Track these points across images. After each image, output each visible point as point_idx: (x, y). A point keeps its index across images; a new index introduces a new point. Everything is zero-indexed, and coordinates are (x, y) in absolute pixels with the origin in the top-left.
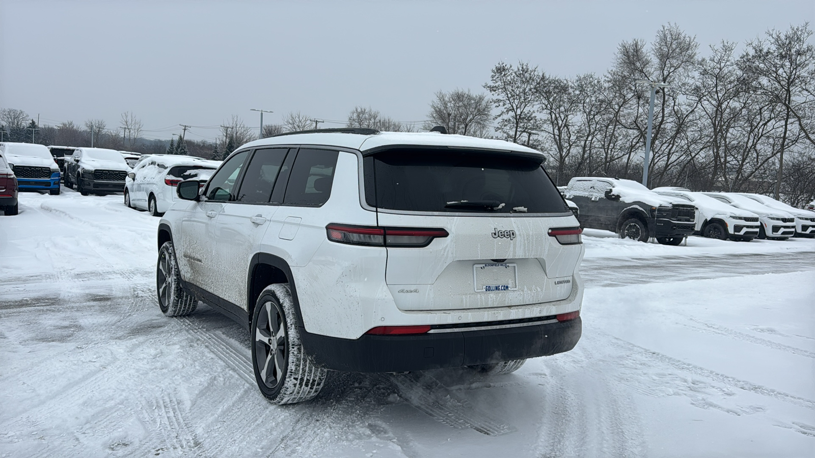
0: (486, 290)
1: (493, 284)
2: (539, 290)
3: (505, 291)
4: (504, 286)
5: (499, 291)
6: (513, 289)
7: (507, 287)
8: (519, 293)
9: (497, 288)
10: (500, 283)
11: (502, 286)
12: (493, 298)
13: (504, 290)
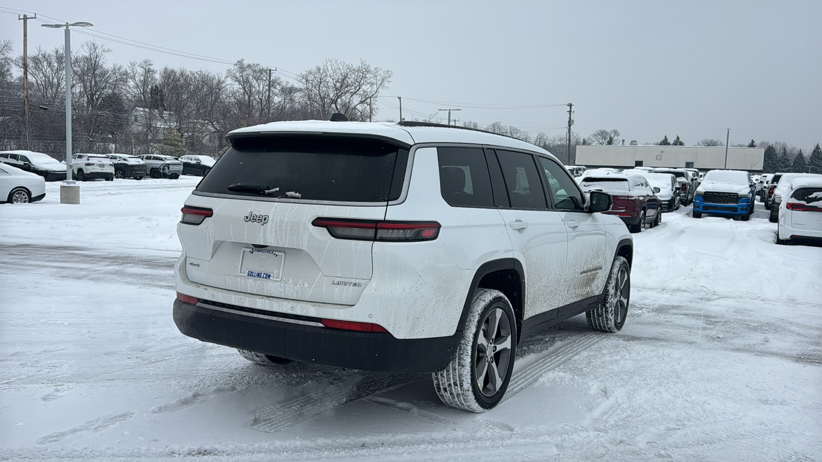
0: (248, 275)
1: (256, 270)
2: (306, 285)
3: (266, 280)
4: (267, 274)
5: (260, 279)
6: (275, 279)
7: (269, 276)
8: (279, 284)
9: (259, 275)
10: (263, 270)
11: (264, 274)
12: (252, 284)
13: (266, 278)
